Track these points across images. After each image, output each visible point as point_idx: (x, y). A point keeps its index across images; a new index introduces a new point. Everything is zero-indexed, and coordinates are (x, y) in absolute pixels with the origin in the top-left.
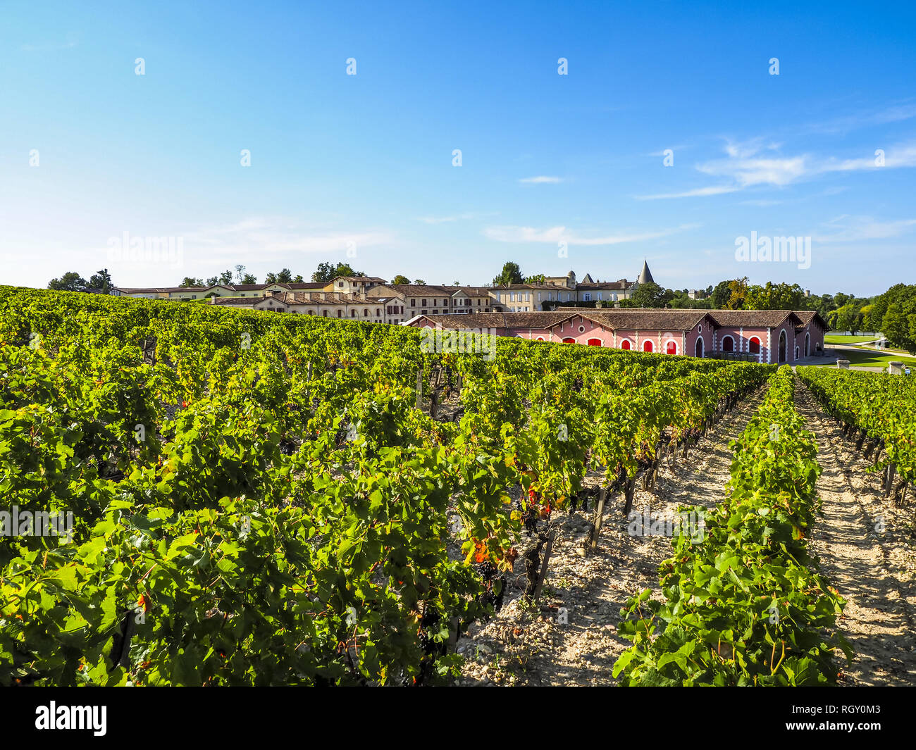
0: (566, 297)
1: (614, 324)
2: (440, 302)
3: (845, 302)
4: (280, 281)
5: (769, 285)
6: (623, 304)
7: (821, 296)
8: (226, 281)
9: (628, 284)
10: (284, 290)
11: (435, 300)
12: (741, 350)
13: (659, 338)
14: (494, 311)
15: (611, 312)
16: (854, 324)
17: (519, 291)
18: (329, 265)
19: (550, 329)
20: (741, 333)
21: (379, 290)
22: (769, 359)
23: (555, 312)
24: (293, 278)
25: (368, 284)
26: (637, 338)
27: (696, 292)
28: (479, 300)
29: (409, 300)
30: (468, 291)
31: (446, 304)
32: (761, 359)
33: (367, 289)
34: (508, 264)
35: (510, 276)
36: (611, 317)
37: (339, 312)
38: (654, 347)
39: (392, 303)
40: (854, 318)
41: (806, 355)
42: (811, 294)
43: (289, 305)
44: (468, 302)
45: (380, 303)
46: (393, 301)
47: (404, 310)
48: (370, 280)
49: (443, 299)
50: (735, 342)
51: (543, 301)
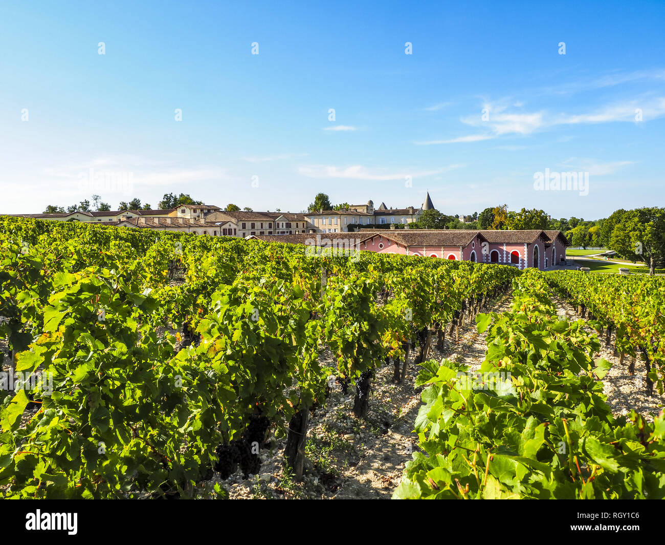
0: (366, 221)
1: (407, 242)
2: (266, 225)
3: (577, 224)
4: (131, 208)
5: (524, 211)
6: (412, 226)
7: (559, 219)
8: (85, 209)
9: (414, 211)
10: (134, 216)
11: (262, 224)
12: (505, 261)
13: (442, 252)
14: (311, 232)
15: (403, 232)
16: (585, 241)
17: (330, 216)
18: (173, 195)
21: (216, 215)
23: (359, 233)
24: (142, 206)
25: (205, 211)
26: (424, 252)
27: (465, 217)
28: (297, 224)
29: (241, 223)
30: (287, 216)
31: (270, 227)
33: (206, 214)
34: (319, 194)
35: (321, 204)
36: (405, 236)
39: (226, 226)
40: (585, 236)
41: (553, 264)
42: (551, 218)
44: (289, 225)
45: (217, 226)
46: (228, 224)
47: (237, 232)
48: (207, 208)
49: (268, 223)
50: (500, 255)
51: (348, 224)
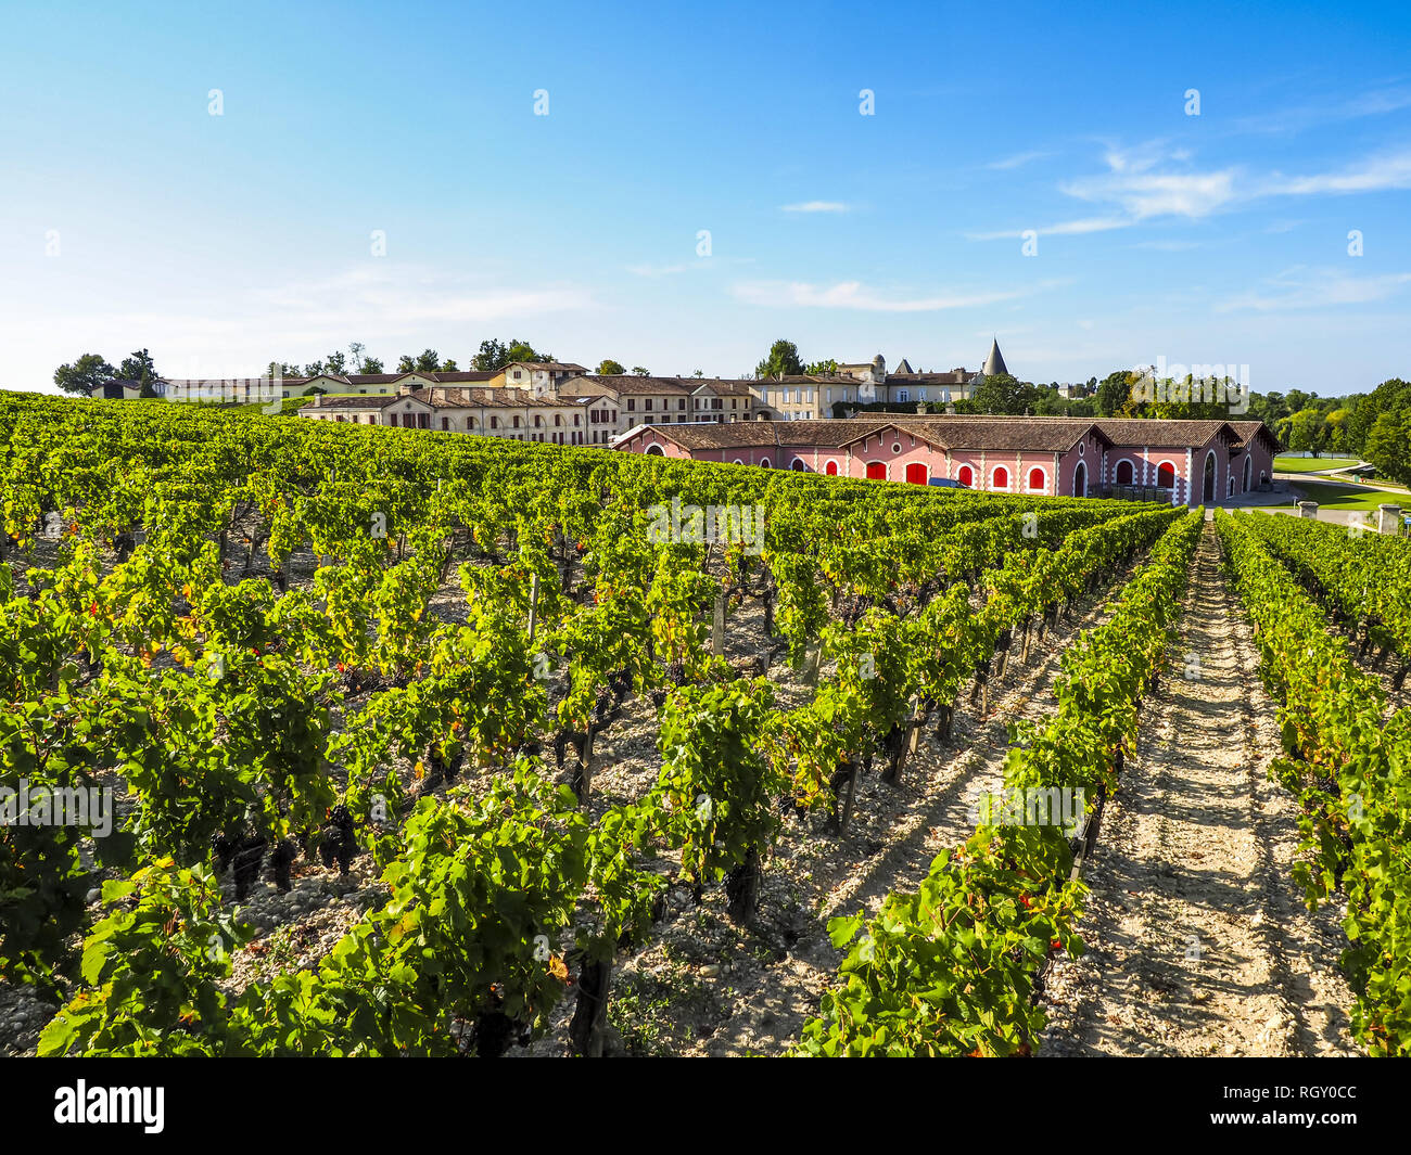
0: (870, 397)
1: (947, 441)
2: (674, 404)
4: (421, 369)
6: (961, 407)
7: (1265, 394)
9: (967, 376)
11: (665, 401)
12: (1145, 483)
13: (1018, 463)
14: (760, 419)
17: (798, 387)
18: (498, 343)
19: (848, 447)
21: (581, 384)
22: (1187, 498)
23: (855, 421)
24: (441, 364)
25: (561, 375)
26: (983, 462)
27: (1070, 388)
28: (734, 401)
29: (625, 400)
30: (713, 385)
31: (682, 407)
32: (1175, 496)
34: (777, 343)
35: (782, 363)
36: (944, 430)
37: (516, 419)
38: (1010, 478)
39: (598, 406)
40: (1317, 429)
41: (1245, 490)
43: (436, 409)
44: (717, 404)
45: (580, 406)
46: (601, 402)
47: (618, 417)
48: (563, 368)
49: (677, 399)
50: (1135, 470)
51: (834, 401)
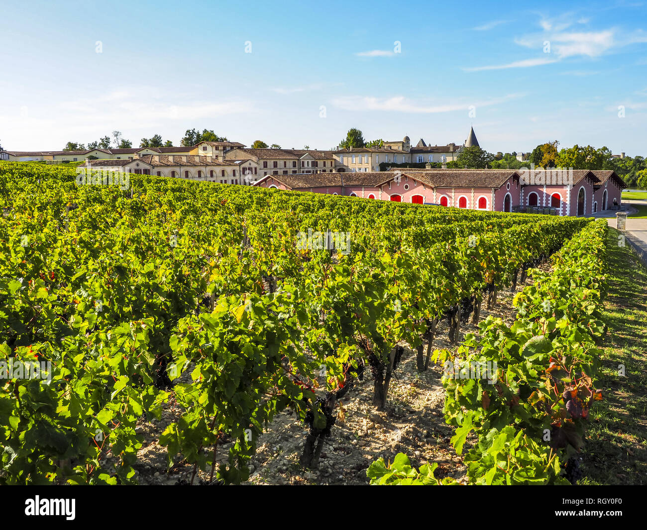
0: (401, 160)
1: (434, 183)
2: (290, 164)
4: (152, 145)
5: (577, 148)
6: (449, 165)
8: (105, 146)
9: (455, 147)
10: (153, 153)
11: (285, 162)
12: (544, 205)
13: (472, 194)
17: (360, 154)
18: (196, 131)
19: (380, 187)
20: (545, 190)
21: (237, 153)
22: (568, 213)
23: (390, 172)
24: (163, 143)
25: (228, 148)
26: (453, 194)
28: (325, 162)
29: (262, 162)
30: (313, 154)
31: (294, 166)
32: (561, 212)
33: (226, 152)
34: (352, 130)
35: (354, 141)
36: (435, 177)
37: (199, 172)
38: (468, 202)
39: (246, 165)
41: (604, 209)
43: (154, 167)
44: (315, 164)
45: (236, 165)
46: (248, 163)
47: (257, 171)
48: (231, 145)
49: (292, 161)
50: (539, 198)
51: (380, 162)
